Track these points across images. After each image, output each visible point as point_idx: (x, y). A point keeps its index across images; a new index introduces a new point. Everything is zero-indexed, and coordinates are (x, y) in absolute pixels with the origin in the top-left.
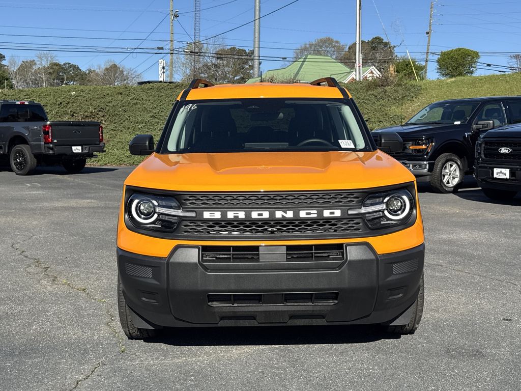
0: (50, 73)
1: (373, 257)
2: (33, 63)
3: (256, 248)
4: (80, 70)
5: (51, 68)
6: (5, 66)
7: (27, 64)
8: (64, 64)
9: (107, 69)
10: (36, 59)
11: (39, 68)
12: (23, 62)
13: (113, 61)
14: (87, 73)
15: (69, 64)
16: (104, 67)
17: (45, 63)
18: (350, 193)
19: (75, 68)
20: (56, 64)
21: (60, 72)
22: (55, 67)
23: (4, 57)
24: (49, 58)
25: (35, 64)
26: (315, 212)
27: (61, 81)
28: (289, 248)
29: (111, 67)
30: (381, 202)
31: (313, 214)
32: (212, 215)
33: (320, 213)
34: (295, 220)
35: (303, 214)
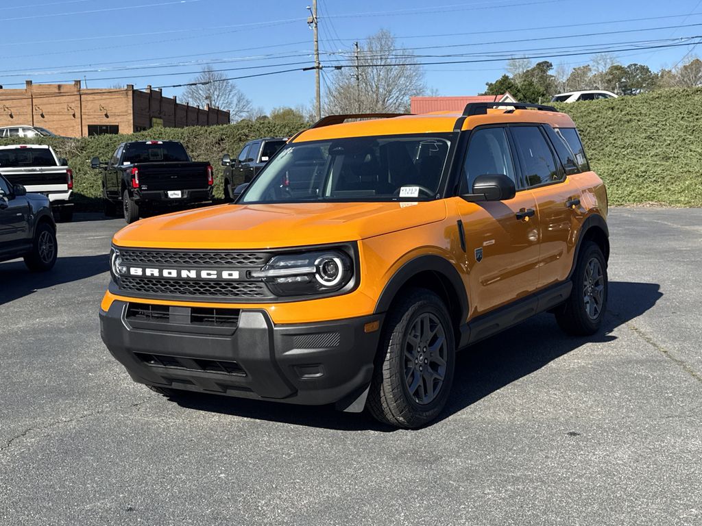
0: (609, 80)
1: (265, 326)
2: (587, 69)
4: (650, 72)
5: (611, 73)
6: (553, 76)
7: (579, 71)
8: (629, 67)
9: (685, 68)
10: (591, 64)
11: (595, 76)
12: (574, 69)
13: (696, 55)
14: (659, 75)
15: (635, 65)
16: (681, 66)
17: (603, 68)
18: (253, 253)
19: (644, 70)
20: (618, 68)
21: (622, 78)
22: (615, 72)
23: (551, 65)
24: (608, 60)
25: (590, 70)
26: (215, 272)
27: (623, 91)
29: (692, 64)
30: (311, 264)
31: (213, 275)
32: (136, 271)
33: (219, 274)
34: (198, 281)
35: (204, 274)
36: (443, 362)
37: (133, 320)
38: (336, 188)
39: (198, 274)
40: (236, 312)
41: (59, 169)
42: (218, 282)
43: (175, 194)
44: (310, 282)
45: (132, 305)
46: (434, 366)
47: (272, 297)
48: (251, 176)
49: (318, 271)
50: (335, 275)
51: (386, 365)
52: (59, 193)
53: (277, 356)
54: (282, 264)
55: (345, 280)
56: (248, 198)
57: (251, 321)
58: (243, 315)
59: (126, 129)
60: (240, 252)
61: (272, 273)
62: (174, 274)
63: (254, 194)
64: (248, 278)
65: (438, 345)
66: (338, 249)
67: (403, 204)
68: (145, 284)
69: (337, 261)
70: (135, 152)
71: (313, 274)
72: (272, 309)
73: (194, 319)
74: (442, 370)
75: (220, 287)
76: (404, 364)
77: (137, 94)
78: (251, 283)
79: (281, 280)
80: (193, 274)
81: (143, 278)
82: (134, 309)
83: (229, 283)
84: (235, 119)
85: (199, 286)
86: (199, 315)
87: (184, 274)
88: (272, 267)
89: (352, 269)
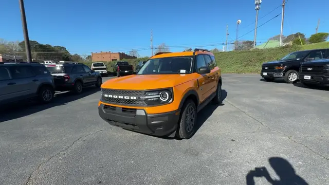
1: (145, 115)
3: (115, 107)
18: (140, 91)
28: (123, 108)
30: (159, 94)
31: (128, 98)
32: (106, 96)
33: (130, 98)
34: (123, 99)
35: (125, 98)
36: (194, 118)
37: (106, 110)
38: (161, 70)
39: (124, 97)
40: (136, 109)
41: (105, 67)
42: (130, 100)
43: (126, 71)
44: (158, 100)
45: (106, 105)
46: (192, 120)
47: (146, 105)
48: (140, 68)
49: (161, 97)
50: (166, 97)
51: (181, 124)
52: (105, 71)
53: (149, 124)
54: (150, 94)
55: (169, 99)
56: (139, 73)
57: (140, 112)
58: (138, 111)
59: (118, 60)
60: (136, 91)
61: (146, 97)
62: (117, 97)
63: (141, 72)
64: (139, 99)
65: (193, 115)
66: (167, 90)
67: (181, 75)
68: (109, 99)
69: (167, 93)
70: (119, 64)
71: (159, 98)
72: (146, 109)
73: (123, 111)
74: (193, 121)
75: (130, 101)
76: (185, 122)
77: (120, 54)
78: (140, 100)
79: (150, 99)
80: (122, 97)
81: (108, 98)
82: (106, 107)
83: (133, 100)
84: (137, 58)
85: (124, 101)
86: (124, 110)
87: (120, 97)
88: (146, 96)
89: (171, 96)
